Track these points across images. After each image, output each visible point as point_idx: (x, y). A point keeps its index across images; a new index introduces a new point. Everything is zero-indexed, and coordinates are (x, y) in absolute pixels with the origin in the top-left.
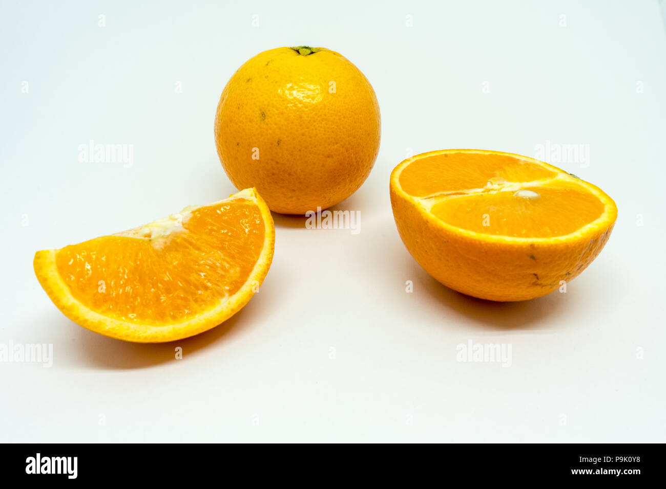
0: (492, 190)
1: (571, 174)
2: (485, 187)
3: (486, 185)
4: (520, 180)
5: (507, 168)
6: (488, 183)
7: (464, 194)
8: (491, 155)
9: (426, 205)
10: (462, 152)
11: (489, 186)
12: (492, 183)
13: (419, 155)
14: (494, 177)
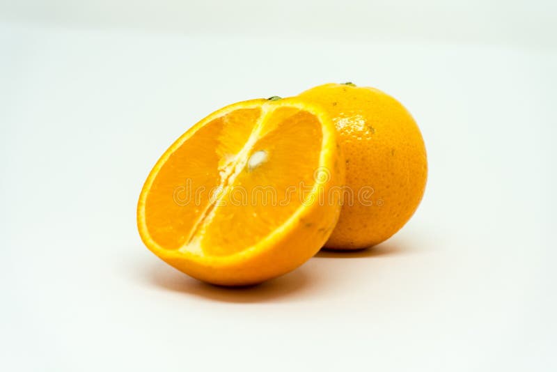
0: (229, 177)
1: (270, 99)
2: (223, 181)
3: (220, 177)
4: (240, 145)
5: (221, 138)
6: (221, 173)
7: (213, 206)
8: (198, 134)
9: (196, 250)
10: (174, 150)
11: (224, 176)
12: (224, 171)
13: (144, 188)
14: (218, 160)
